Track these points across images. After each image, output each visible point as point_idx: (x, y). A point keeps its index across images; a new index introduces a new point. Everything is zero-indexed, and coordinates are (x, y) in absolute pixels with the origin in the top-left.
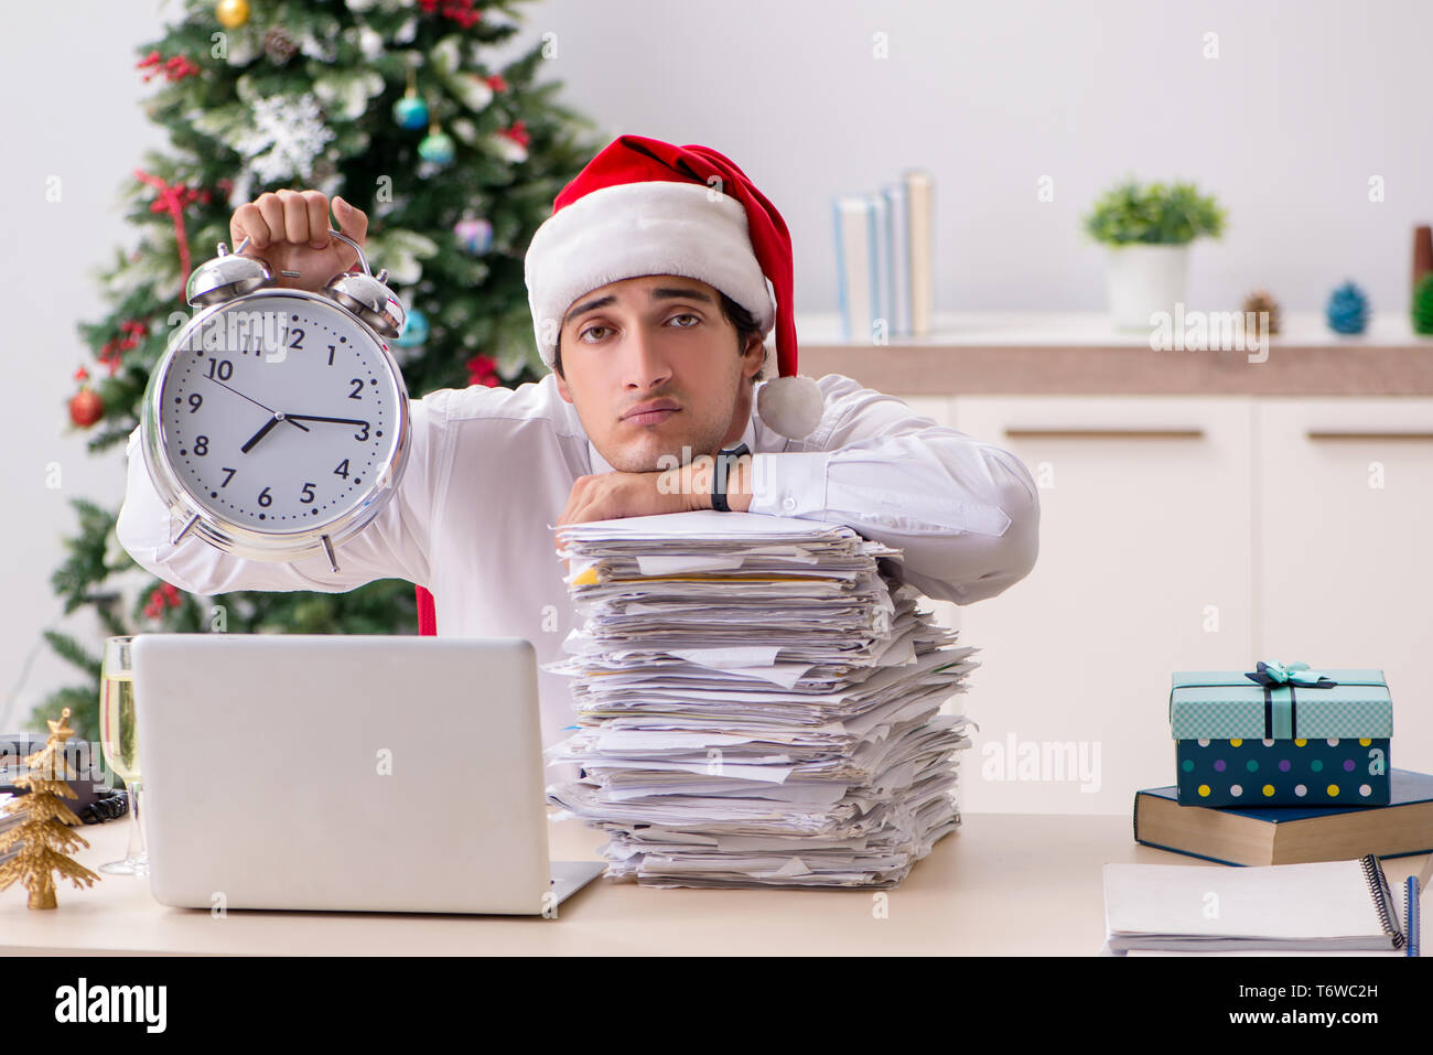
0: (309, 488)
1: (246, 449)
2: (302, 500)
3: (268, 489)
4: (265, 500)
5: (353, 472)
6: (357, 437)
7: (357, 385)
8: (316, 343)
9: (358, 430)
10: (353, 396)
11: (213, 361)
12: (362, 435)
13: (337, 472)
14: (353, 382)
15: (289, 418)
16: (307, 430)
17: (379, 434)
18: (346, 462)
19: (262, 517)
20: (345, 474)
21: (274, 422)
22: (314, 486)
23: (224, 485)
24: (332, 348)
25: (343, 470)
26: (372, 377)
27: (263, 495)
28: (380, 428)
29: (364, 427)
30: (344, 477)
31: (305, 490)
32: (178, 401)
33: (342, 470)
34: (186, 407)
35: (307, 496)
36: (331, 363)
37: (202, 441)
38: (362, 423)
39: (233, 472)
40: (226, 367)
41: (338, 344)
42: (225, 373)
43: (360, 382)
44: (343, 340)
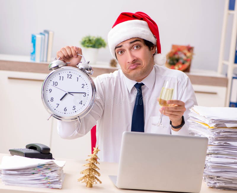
0: (74, 107)
1: (61, 100)
3: (66, 108)
4: (65, 110)
5: (83, 103)
6: (84, 96)
7: (83, 85)
8: (74, 77)
9: (84, 94)
10: (82, 87)
11: (54, 82)
12: (85, 95)
15: (69, 93)
16: (73, 95)
17: (88, 95)
18: (82, 101)
19: (65, 113)
21: (66, 94)
23: (57, 107)
25: (81, 103)
26: (86, 83)
32: (47, 91)
35: (74, 109)
36: (78, 81)
37: (52, 99)
38: (84, 93)
39: (59, 104)
40: (56, 83)
41: (79, 77)
42: (56, 84)
43: (84, 84)
44: (80, 76)
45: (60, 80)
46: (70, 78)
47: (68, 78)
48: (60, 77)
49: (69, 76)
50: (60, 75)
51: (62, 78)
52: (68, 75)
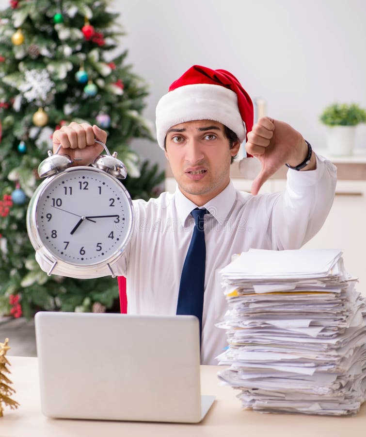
0: (99, 245)
1: (72, 233)
2: (97, 250)
3: (83, 248)
4: (82, 252)
5: (116, 236)
6: (115, 222)
7: (112, 201)
8: (93, 186)
9: (115, 219)
10: (111, 205)
11: (54, 199)
12: (117, 221)
13: (109, 237)
14: (110, 200)
15: (87, 218)
16: (95, 222)
17: (124, 219)
18: (112, 232)
19: (83, 259)
20: (112, 237)
21: (81, 221)
22: (101, 244)
23: (65, 249)
24: (100, 187)
26: (118, 197)
27: (81, 250)
28: (123, 217)
29: (117, 217)
30: (112, 239)
31: (98, 246)
32: (42, 217)
33: (111, 236)
34: (46, 219)
35: (99, 248)
36: (100, 193)
37: (54, 232)
39: (68, 243)
40: (59, 201)
41: (102, 186)
42: (59, 204)
43: (113, 199)
44: (104, 184)
45: (66, 194)
46: (85, 189)
47: (81, 188)
48: (66, 188)
49: (83, 186)
50: (65, 185)
51: (68, 190)
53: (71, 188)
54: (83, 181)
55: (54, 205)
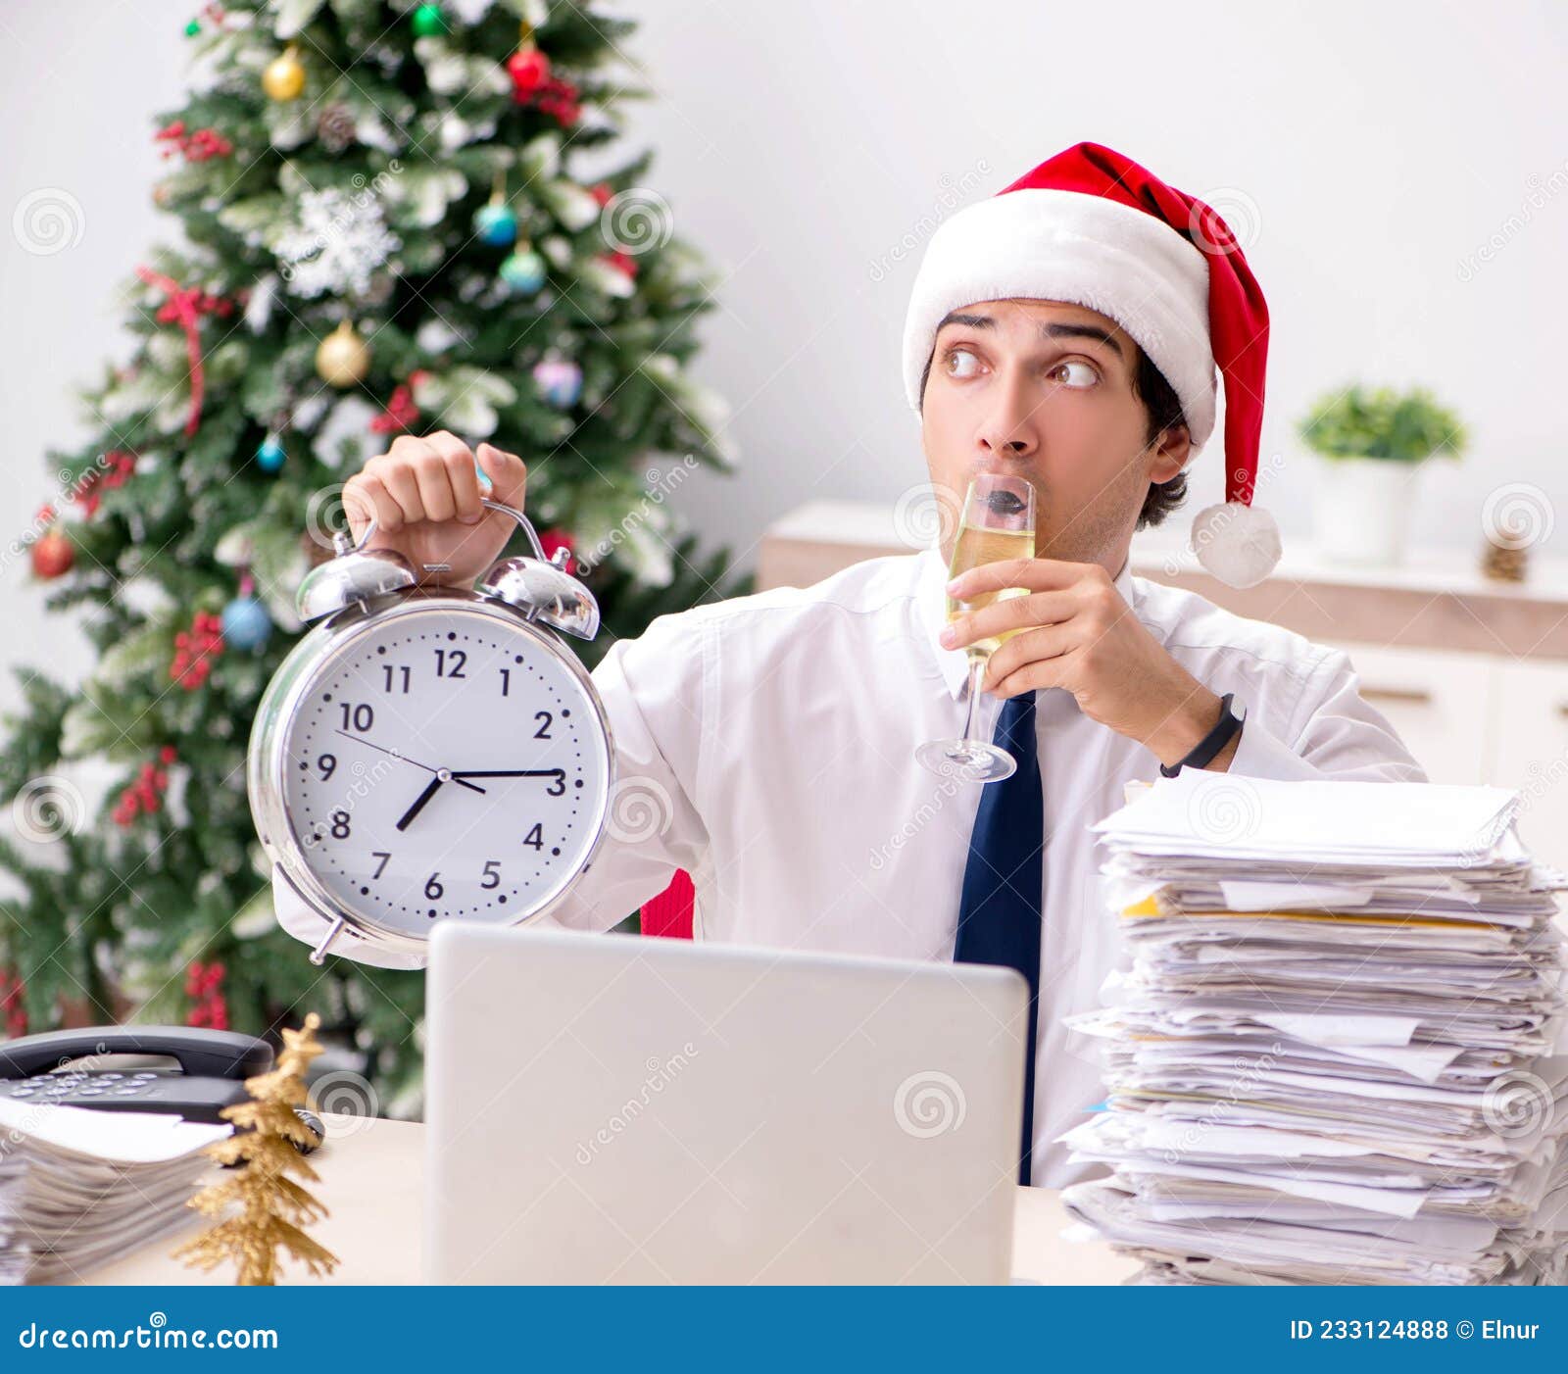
0: (492, 868)
1: (402, 825)
2: (484, 886)
3: (436, 874)
4: (434, 891)
5: (549, 840)
6: (550, 791)
7: (544, 719)
8: (483, 666)
9: (551, 782)
10: (540, 735)
11: (346, 706)
12: (556, 788)
13: (527, 842)
14: (538, 717)
15: (455, 775)
16: (482, 791)
17: (579, 784)
18: (538, 827)
19: (433, 912)
20: (538, 844)
21: (436, 784)
22: (497, 864)
23: (377, 876)
24: (506, 673)
26: (563, 707)
27: (431, 883)
28: (579, 776)
29: (559, 777)
30: (538, 849)
31: (486, 872)
32: (304, 766)
33: (534, 838)
34: (315, 773)
35: (490, 879)
36: (505, 693)
38: (555, 772)
39: (387, 856)
40: (364, 713)
41: (512, 666)
42: (363, 722)
43: (548, 716)
44: (519, 659)
45: (388, 689)
46: (454, 674)
47: (440, 673)
48: (389, 669)
49: (450, 665)
50: (386, 659)
51: (398, 677)
52: (440, 653)
53: (406, 670)
54: (449, 647)
55: (346, 726)
